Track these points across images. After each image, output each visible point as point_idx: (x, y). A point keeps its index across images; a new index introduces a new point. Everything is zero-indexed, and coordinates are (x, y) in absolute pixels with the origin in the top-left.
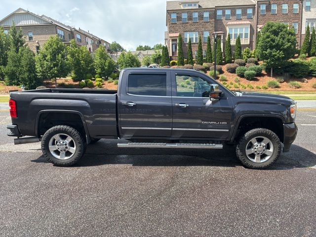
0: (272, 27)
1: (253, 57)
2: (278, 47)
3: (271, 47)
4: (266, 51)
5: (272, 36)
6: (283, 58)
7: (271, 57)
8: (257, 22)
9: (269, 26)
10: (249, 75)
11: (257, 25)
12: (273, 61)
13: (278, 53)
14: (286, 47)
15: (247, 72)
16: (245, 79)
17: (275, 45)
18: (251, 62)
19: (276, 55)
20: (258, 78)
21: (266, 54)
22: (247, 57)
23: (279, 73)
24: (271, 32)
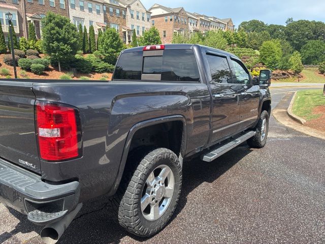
0: (54, 18)
1: (32, 49)
2: (65, 41)
3: (58, 40)
4: (53, 44)
5: (57, 28)
6: (71, 52)
7: (59, 51)
8: (25, 10)
9: (50, 16)
10: (37, 69)
11: (26, 12)
12: (61, 54)
13: (66, 47)
14: (72, 41)
15: (33, 65)
16: (33, 74)
17: (61, 39)
18: (31, 54)
19: (65, 49)
20: (47, 73)
21: (53, 47)
22: (26, 48)
23: (67, 68)
24: (55, 23)
